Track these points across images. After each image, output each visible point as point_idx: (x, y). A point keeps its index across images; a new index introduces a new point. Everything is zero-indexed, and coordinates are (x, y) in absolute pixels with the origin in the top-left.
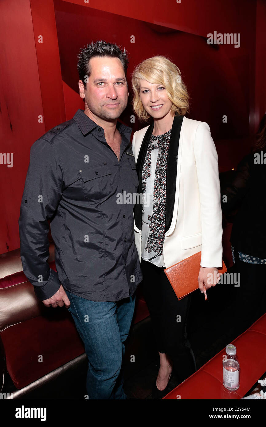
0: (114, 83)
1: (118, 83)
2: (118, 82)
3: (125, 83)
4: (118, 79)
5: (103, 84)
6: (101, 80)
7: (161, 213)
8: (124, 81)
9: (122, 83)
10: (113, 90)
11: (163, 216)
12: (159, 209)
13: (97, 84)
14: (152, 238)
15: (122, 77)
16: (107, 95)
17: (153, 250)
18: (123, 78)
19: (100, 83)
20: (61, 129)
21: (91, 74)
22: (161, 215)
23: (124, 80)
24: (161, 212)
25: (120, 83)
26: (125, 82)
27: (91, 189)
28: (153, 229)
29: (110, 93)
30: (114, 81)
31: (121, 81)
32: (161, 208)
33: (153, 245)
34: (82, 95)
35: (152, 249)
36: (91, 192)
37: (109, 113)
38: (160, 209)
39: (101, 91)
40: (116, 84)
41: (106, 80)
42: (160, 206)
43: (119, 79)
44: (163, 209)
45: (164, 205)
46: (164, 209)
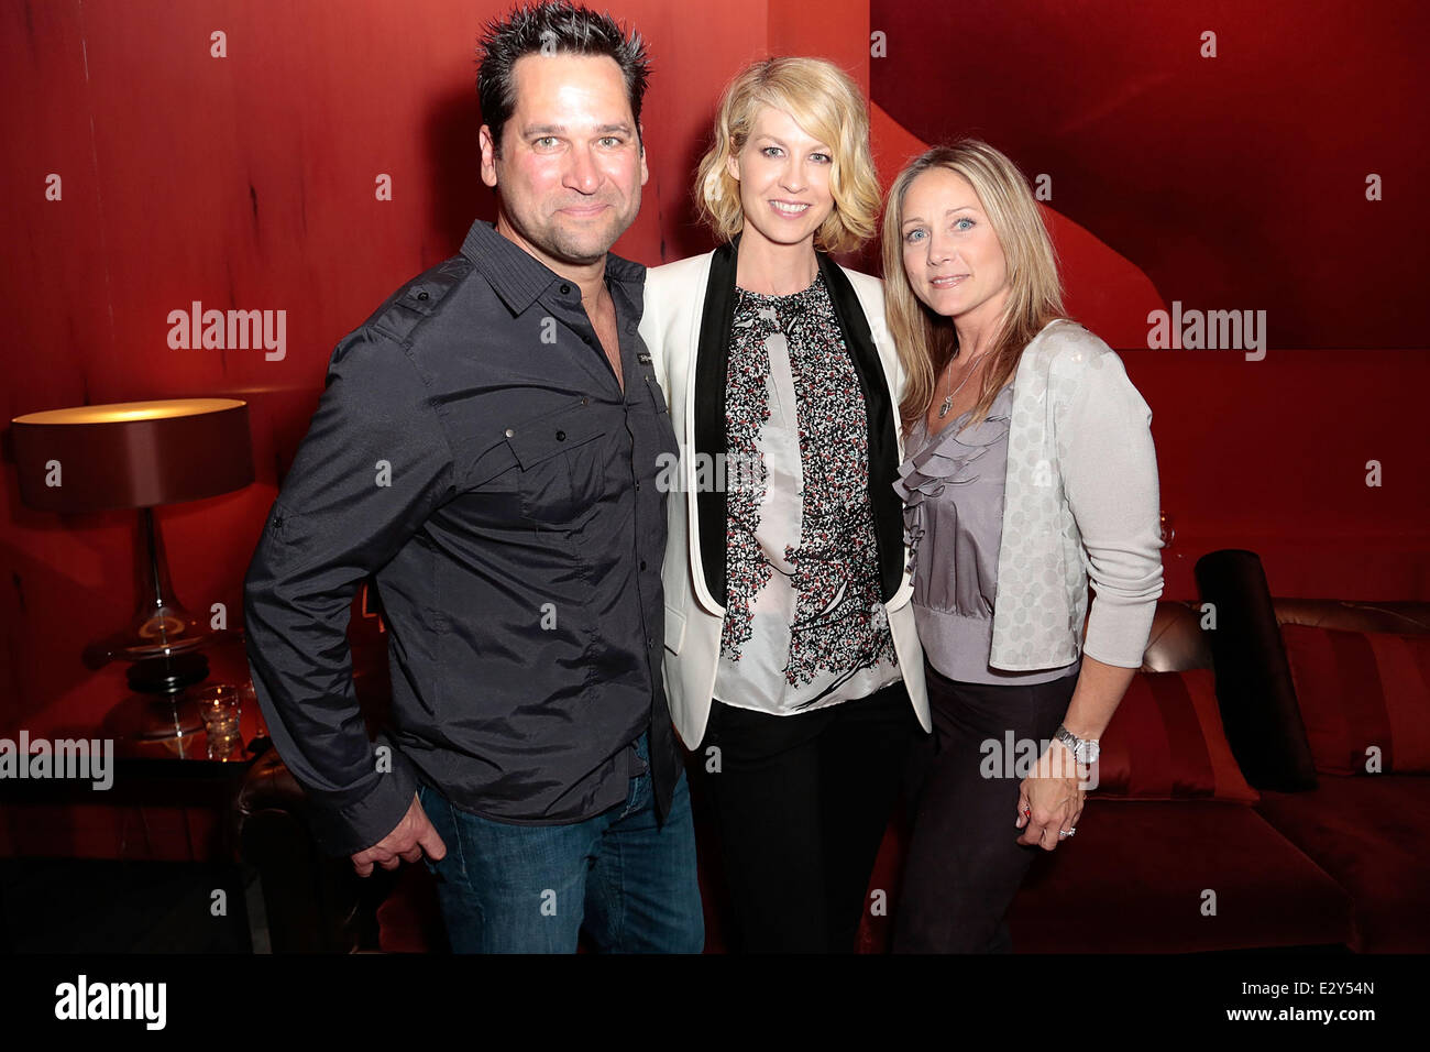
0: (594, 141)
1: (607, 141)
2: (606, 136)
3: (631, 140)
4: (605, 126)
5: (555, 142)
6: (549, 130)
7: (855, 536)
8: (628, 132)
9: (621, 141)
10: (585, 164)
11: (861, 543)
12: (852, 525)
13: (536, 141)
14: (818, 627)
15: (618, 122)
16: (565, 177)
17: (821, 668)
18: (623, 125)
19: (546, 141)
20: (434, 298)
21: (516, 110)
22: (855, 543)
23: (625, 131)
24: (855, 532)
25: (615, 142)
26: (630, 136)
27: (544, 490)
28: (824, 594)
29: (576, 173)
30: (590, 134)
31: (615, 134)
32: (857, 519)
33: (821, 652)
34: (489, 177)
35: (817, 666)
36: (545, 501)
37: (571, 238)
38: (854, 521)
39: (548, 165)
40: (600, 142)
41: (563, 129)
42: (851, 514)
43: (608, 129)
44: (861, 524)
45: (863, 510)
46: (865, 523)
